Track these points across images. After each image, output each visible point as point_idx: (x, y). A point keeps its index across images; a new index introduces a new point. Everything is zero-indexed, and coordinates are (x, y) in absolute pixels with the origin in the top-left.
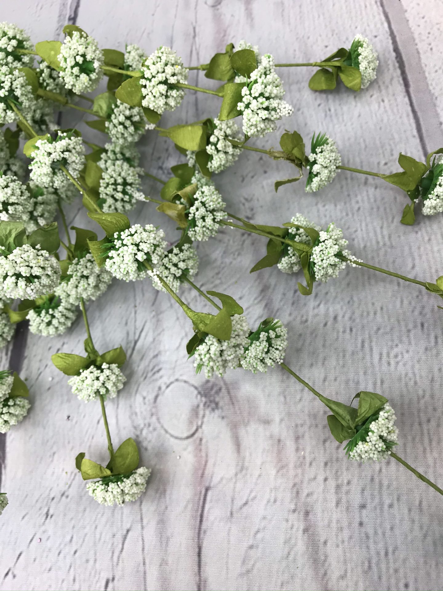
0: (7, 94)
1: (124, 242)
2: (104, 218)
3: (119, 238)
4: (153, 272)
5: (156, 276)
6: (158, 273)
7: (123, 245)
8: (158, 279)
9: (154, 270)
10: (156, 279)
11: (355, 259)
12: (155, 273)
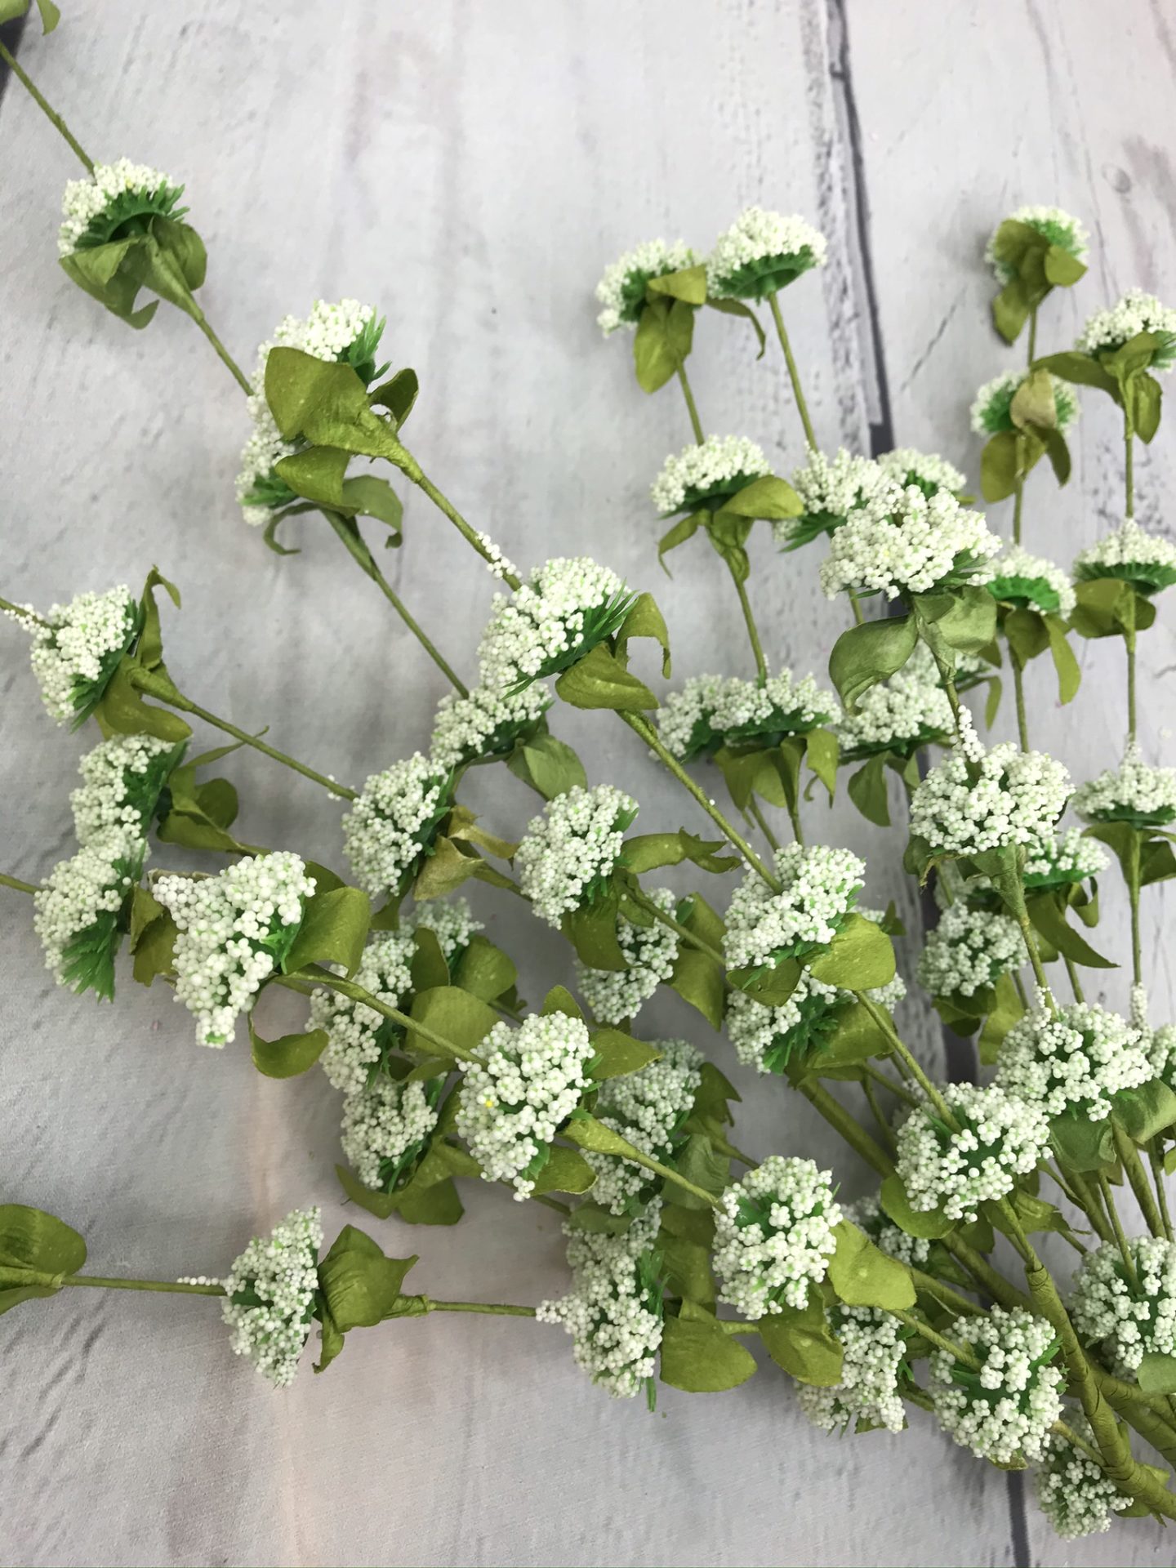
0: (955, 1138)
1: (561, 625)
2: (613, 685)
3: (570, 634)
4: (504, 570)
5: (495, 556)
6: (490, 567)
7: (563, 620)
8: (488, 550)
9: (499, 574)
10: (494, 550)
11: (22, 620)
12: (498, 565)
